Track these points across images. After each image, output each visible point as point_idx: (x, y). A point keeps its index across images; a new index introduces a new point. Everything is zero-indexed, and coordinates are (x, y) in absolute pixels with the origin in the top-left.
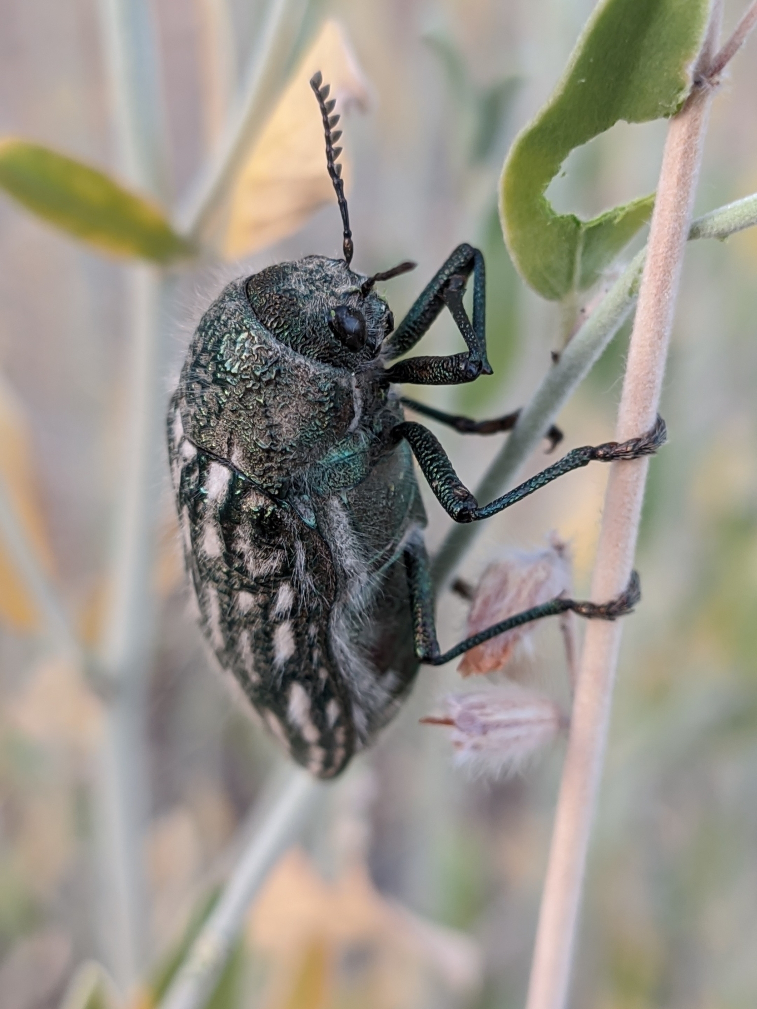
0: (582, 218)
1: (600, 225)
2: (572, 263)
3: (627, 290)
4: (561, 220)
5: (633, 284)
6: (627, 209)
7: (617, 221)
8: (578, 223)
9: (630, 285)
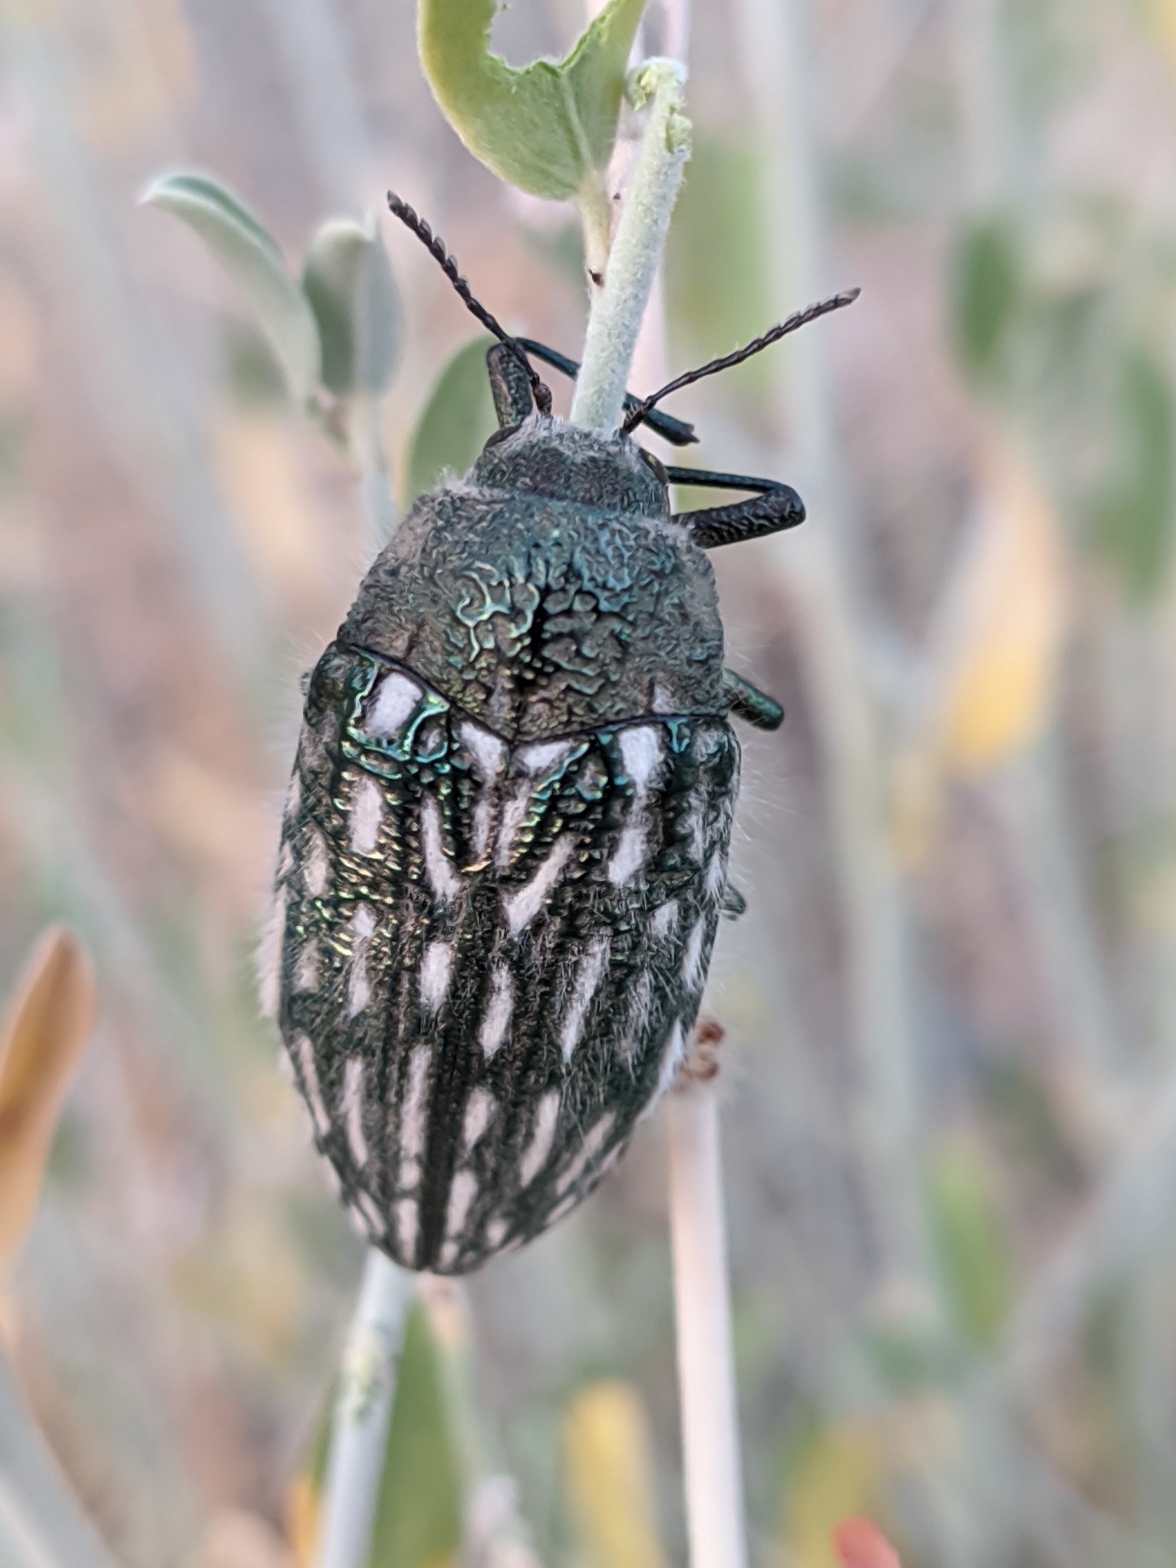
0: (553, 62)
1: (583, 58)
2: (570, 131)
3: (662, 144)
4: (529, 76)
5: (667, 131)
6: (609, 17)
7: (604, 39)
8: (552, 71)
9: (663, 135)
